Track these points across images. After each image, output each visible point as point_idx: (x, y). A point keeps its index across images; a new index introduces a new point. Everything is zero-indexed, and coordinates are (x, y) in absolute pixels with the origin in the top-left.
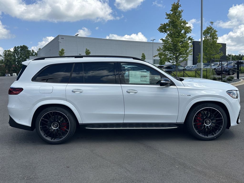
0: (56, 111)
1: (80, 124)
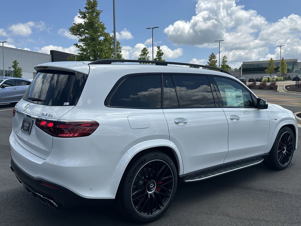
0: (156, 160)
1: (180, 177)
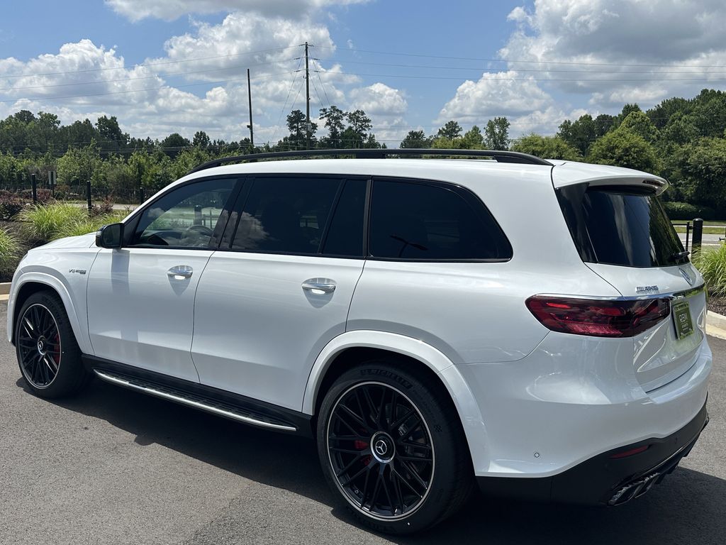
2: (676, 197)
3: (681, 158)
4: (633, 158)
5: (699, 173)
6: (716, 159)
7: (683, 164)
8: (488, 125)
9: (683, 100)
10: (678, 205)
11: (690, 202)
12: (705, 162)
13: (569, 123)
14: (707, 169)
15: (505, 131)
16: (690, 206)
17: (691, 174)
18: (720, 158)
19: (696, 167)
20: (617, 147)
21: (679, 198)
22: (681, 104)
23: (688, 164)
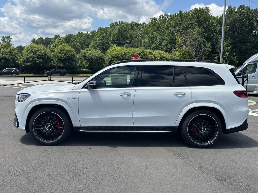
2: (83, 67)
3: (84, 55)
4: (70, 54)
5: (90, 59)
6: (94, 55)
7: (84, 56)
8: (2, 38)
9: (73, 35)
10: (84, 70)
11: (87, 68)
12: (91, 56)
13: (35, 39)
14: (92, 58)
15: (10, 41)
16: (88, 70)
17: (87, 60)
18: (95, 55)
19: (89, 58)
20: (64, 50)
21: (84, 67)
22: (72, 36)
23: (86, 57)
